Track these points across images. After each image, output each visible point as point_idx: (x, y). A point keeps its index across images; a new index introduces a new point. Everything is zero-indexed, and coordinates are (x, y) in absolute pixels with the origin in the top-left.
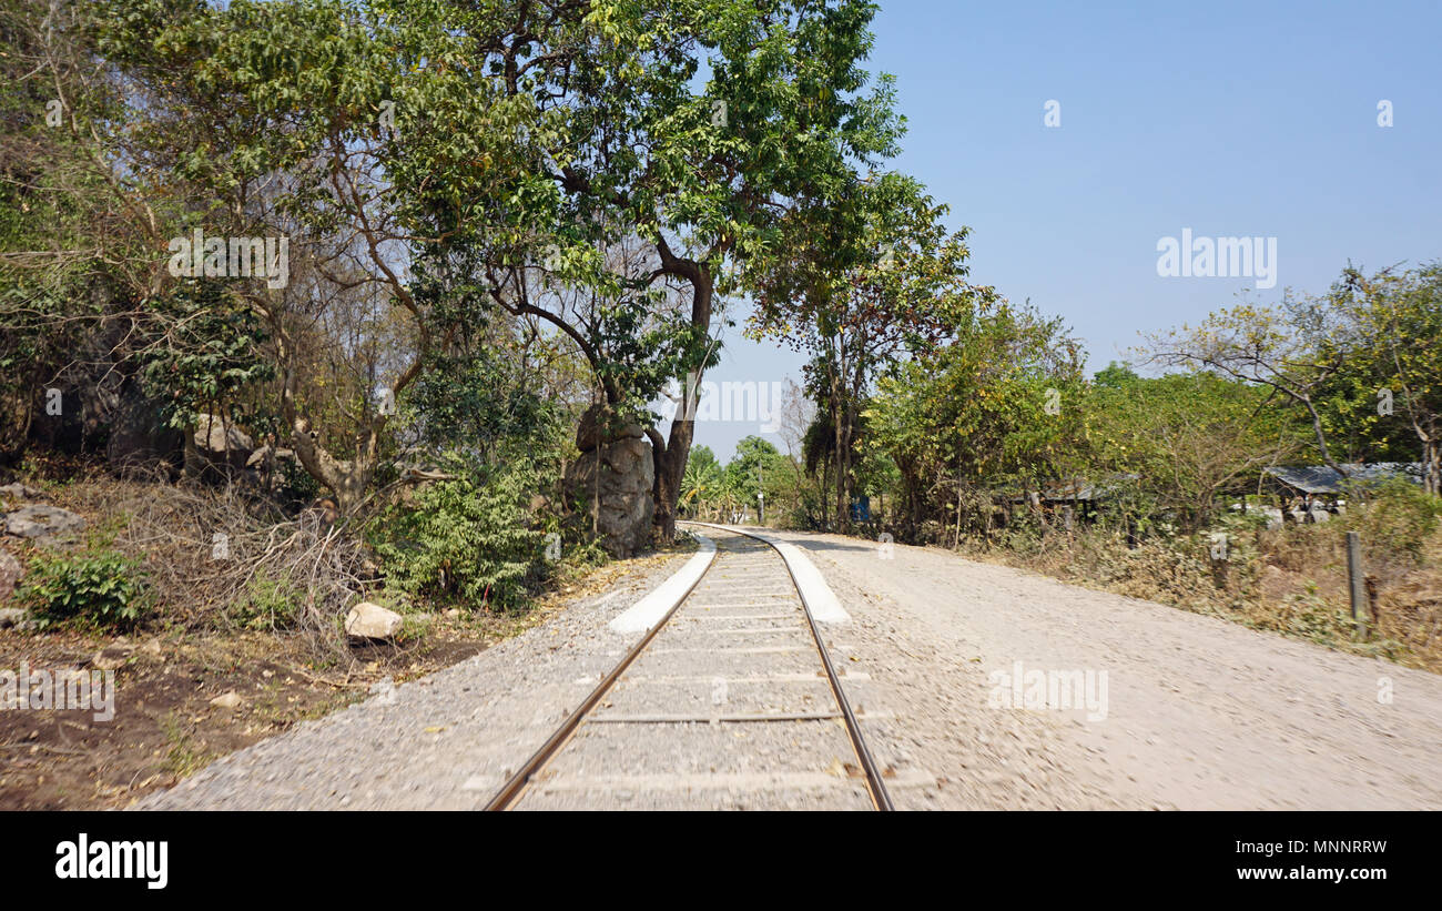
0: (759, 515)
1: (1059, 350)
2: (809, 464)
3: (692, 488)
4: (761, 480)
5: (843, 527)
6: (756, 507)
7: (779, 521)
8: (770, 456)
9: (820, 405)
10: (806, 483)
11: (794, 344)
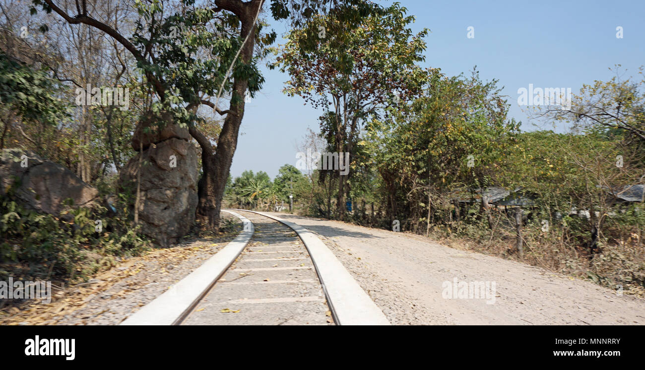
0: (290, 206)
1: (492, 102)
2: (320, 178)
3: (254, 192)
4: (292, 189)
5: (342, 216)
6: (289, 203)
7: (300, 210)
8: (297, 175)
9: (329, 142)
10: (319, 189)
11: (314, 104)
